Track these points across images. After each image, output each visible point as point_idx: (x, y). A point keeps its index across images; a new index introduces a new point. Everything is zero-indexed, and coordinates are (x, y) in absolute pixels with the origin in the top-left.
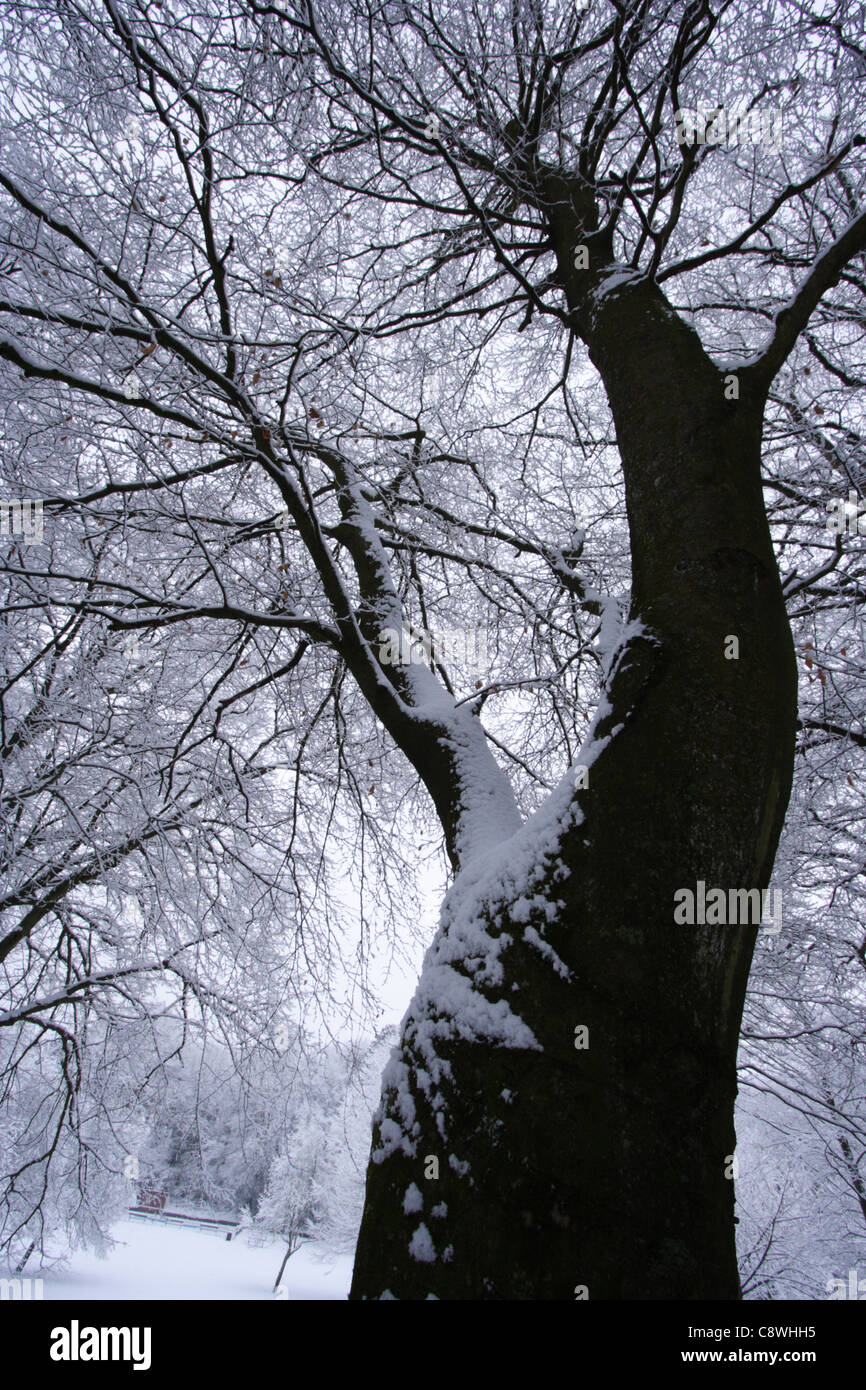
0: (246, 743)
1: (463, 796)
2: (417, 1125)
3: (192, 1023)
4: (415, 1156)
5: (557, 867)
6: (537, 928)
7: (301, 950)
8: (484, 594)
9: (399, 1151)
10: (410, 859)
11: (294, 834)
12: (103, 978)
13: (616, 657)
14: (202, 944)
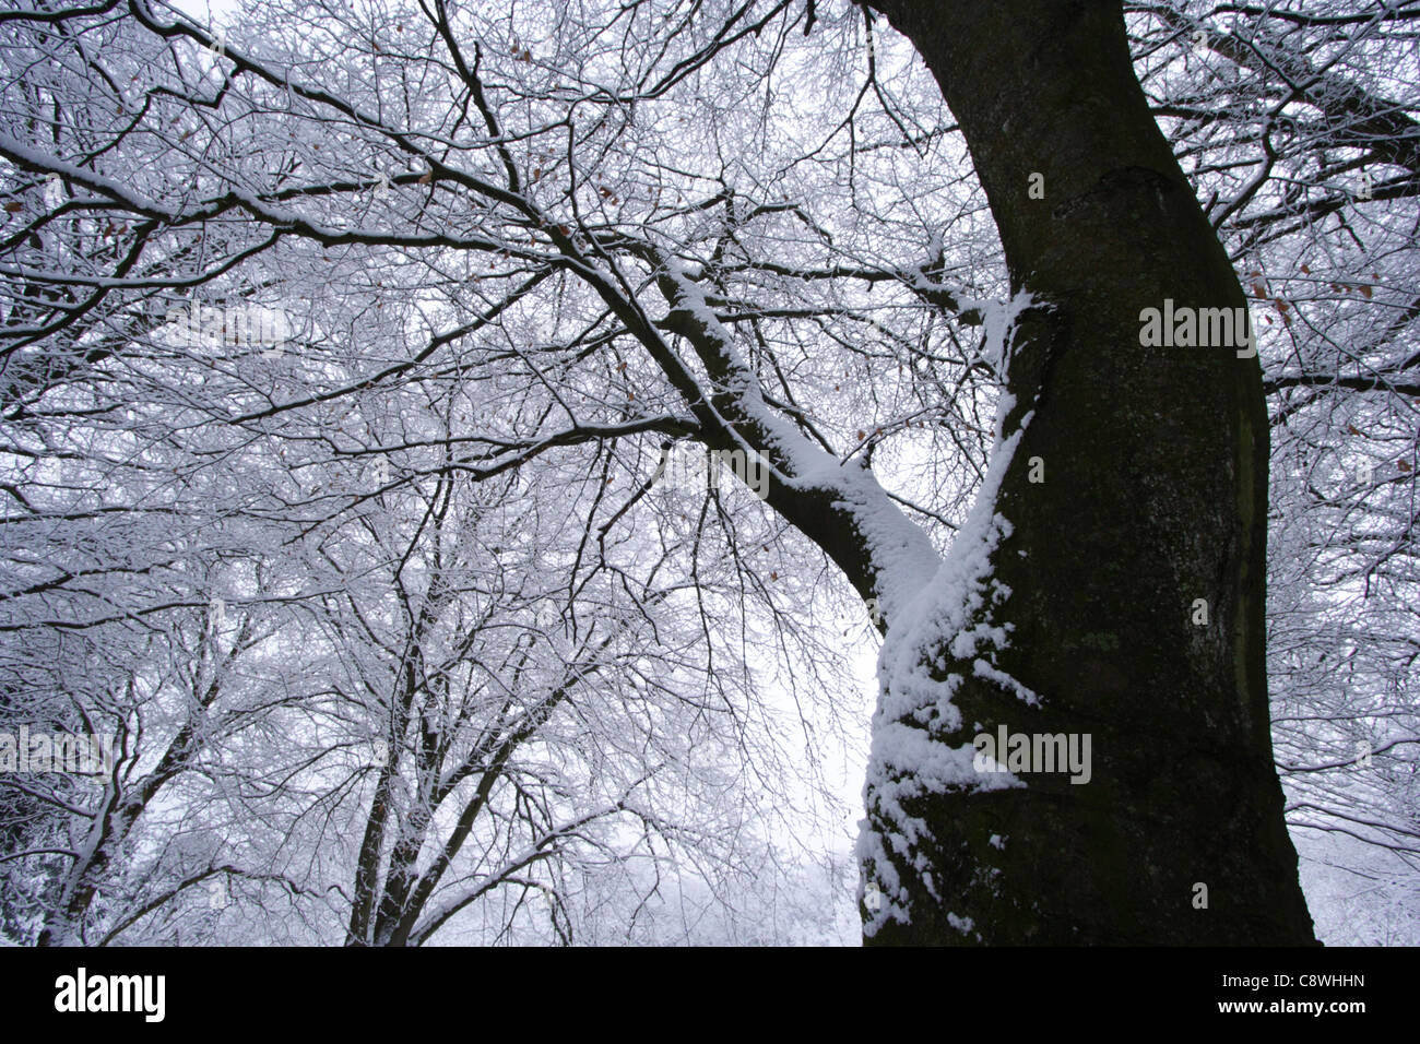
0: (638, 570)
1: (874, 556)
2: (904, 889)
3: (662, 859)
4: (910, 922)
5: (994, 589)
6: (988, 658)
7: (749, 766)
8: (846, 346)
9: (891, 920)
10: (837, 648)
11: (710, 650)
12: (566, 830)
13: (1006, 342)
14: (650, 780)
